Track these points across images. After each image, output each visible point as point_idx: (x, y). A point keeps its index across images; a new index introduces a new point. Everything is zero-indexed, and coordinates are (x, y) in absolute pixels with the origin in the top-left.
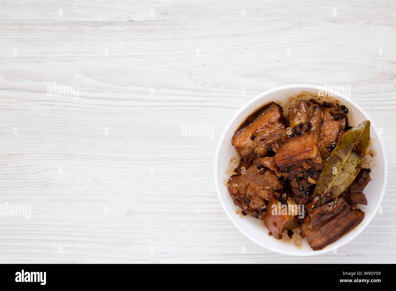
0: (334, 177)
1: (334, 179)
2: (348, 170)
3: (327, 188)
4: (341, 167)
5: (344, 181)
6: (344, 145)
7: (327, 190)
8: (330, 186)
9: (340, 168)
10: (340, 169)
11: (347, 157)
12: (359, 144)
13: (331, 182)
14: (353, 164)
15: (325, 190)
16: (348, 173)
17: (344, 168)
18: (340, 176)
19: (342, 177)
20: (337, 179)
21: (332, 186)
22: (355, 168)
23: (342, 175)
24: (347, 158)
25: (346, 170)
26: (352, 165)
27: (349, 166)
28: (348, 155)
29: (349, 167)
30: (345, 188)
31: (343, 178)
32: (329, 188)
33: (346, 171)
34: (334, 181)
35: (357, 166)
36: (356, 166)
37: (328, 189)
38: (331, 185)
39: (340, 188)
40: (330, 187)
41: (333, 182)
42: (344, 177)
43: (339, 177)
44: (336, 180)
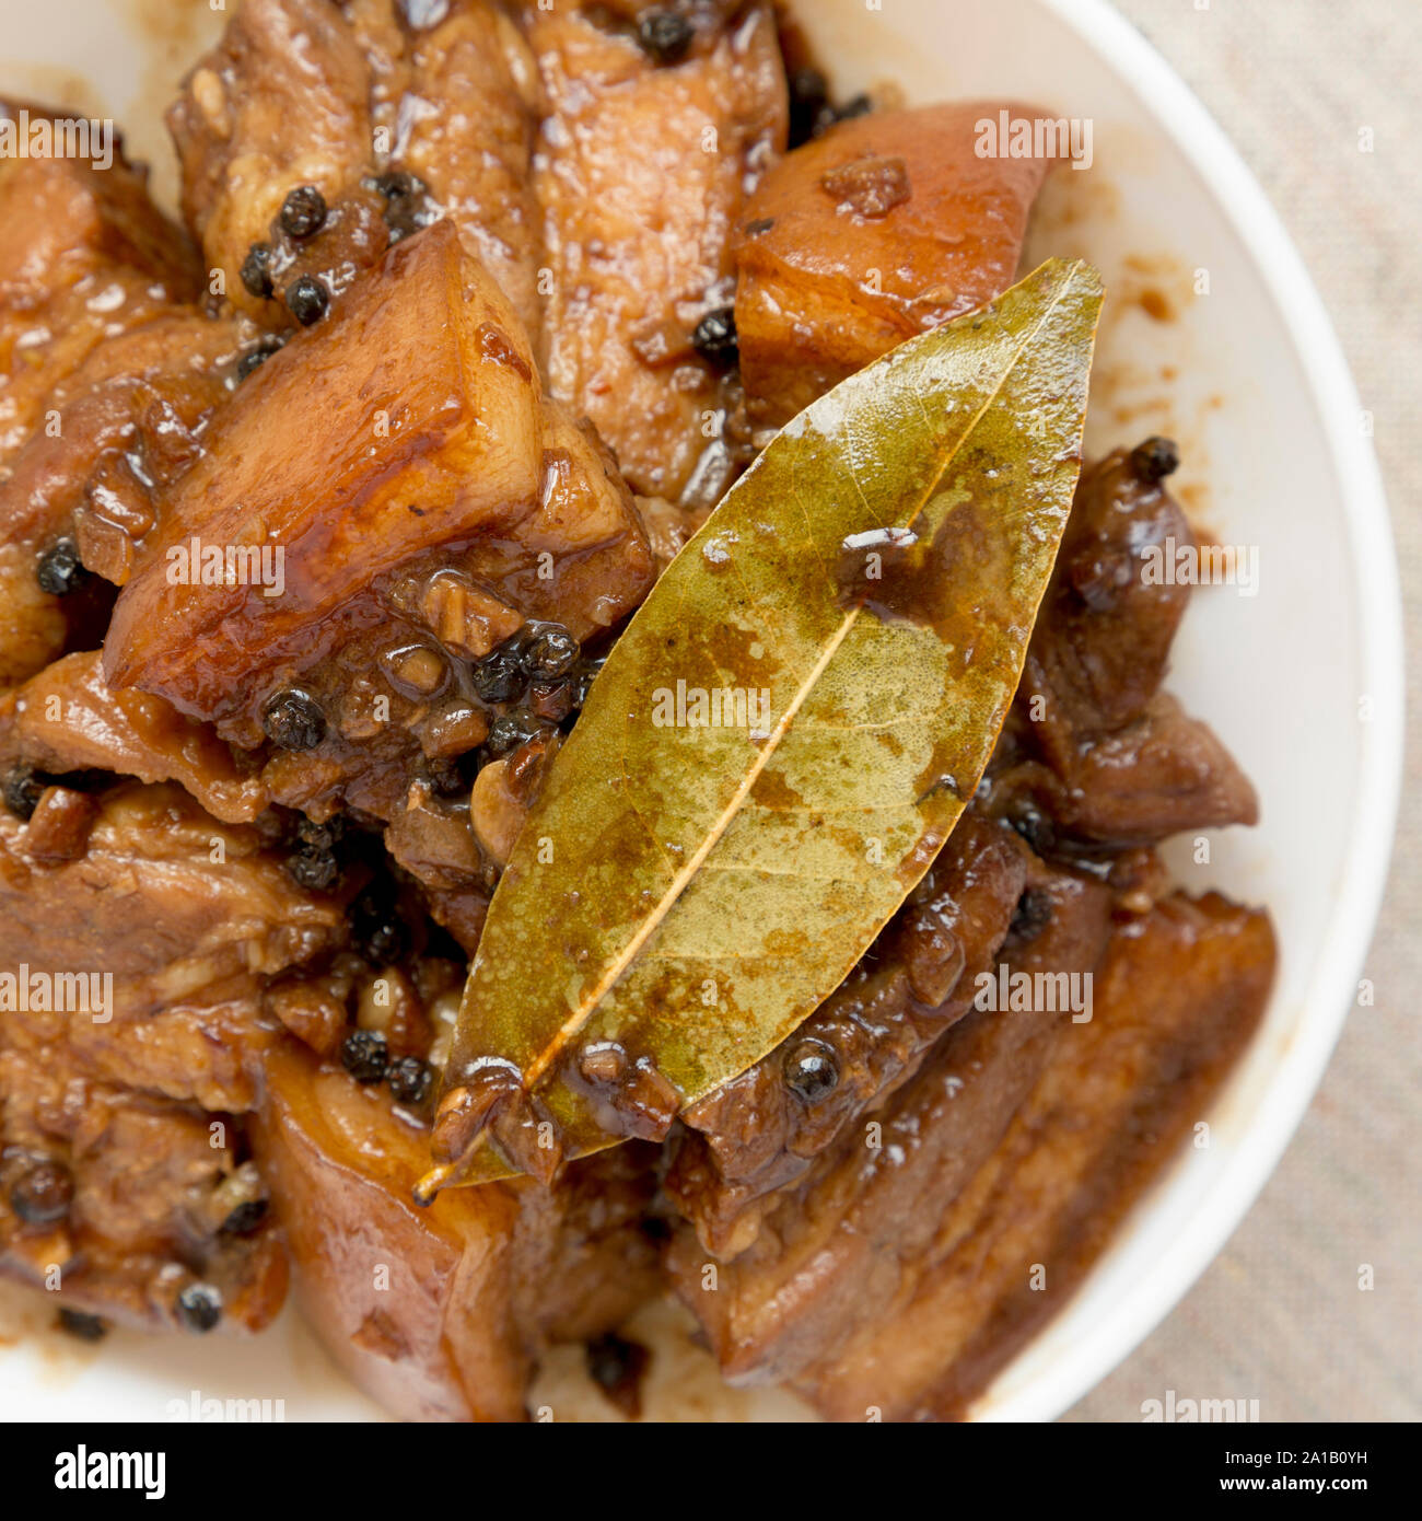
0: (668, 862)
1: (670, 881)
2: (837, 806)
3: (591, 985)
4: (752, 760)
5: (786, 927)
6: (799, 515)
7: (591, 1000)
8: (616, 966)
9: (746, 770)
10: (737, 784)
11: (824, 661)
12: (963, 512)
13: (642, 914)
14: (889, 741)
15: (573, 1003)
16: (830, 843)
17: (791, 781)
18: (740, 866)
19: (765, 878)
20: (711, 891)
21: (650, 974)
22: (908, 789)
23: (768, 851)
24: (830, 667)
25: (814, 802)
26: (883, 753)
27: (846, 763)
28: (840, 634)
29: (845, 773)
30: (797, 1012)
31: (772, 890)
32: (609, 978)
33: (817, 809)
34: (672, 912)
35: (933, 761)
36: (921, 768)
37: (601, 996)
38: (629, 952)
39: (743, 1007)
40: (626, 978)
41: (656, 916)
42: (788, 881)
43: (733, 878)
44: (696, 906)
